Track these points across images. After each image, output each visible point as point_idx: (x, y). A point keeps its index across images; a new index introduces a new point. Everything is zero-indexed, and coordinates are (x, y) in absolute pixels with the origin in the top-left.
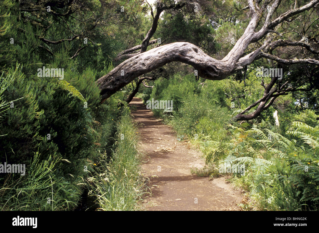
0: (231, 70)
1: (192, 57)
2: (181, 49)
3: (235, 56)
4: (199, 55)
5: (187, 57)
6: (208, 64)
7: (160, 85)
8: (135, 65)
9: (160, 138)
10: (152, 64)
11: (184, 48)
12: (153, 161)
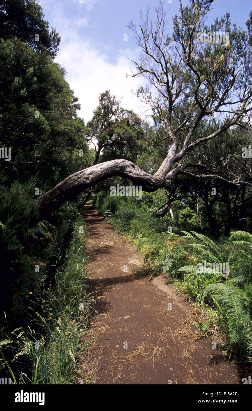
0: (162, 183)
1: (130, 172)
2: (120, 165)
3: (164, 171)
4: (136, 170)
5: (126, 172)
6: (145, 177)
7: (102, 195)
8: (80, 180)
9: (103, 233)
10: (94, 178)
11: (123, 164)
12: (99, 258)
